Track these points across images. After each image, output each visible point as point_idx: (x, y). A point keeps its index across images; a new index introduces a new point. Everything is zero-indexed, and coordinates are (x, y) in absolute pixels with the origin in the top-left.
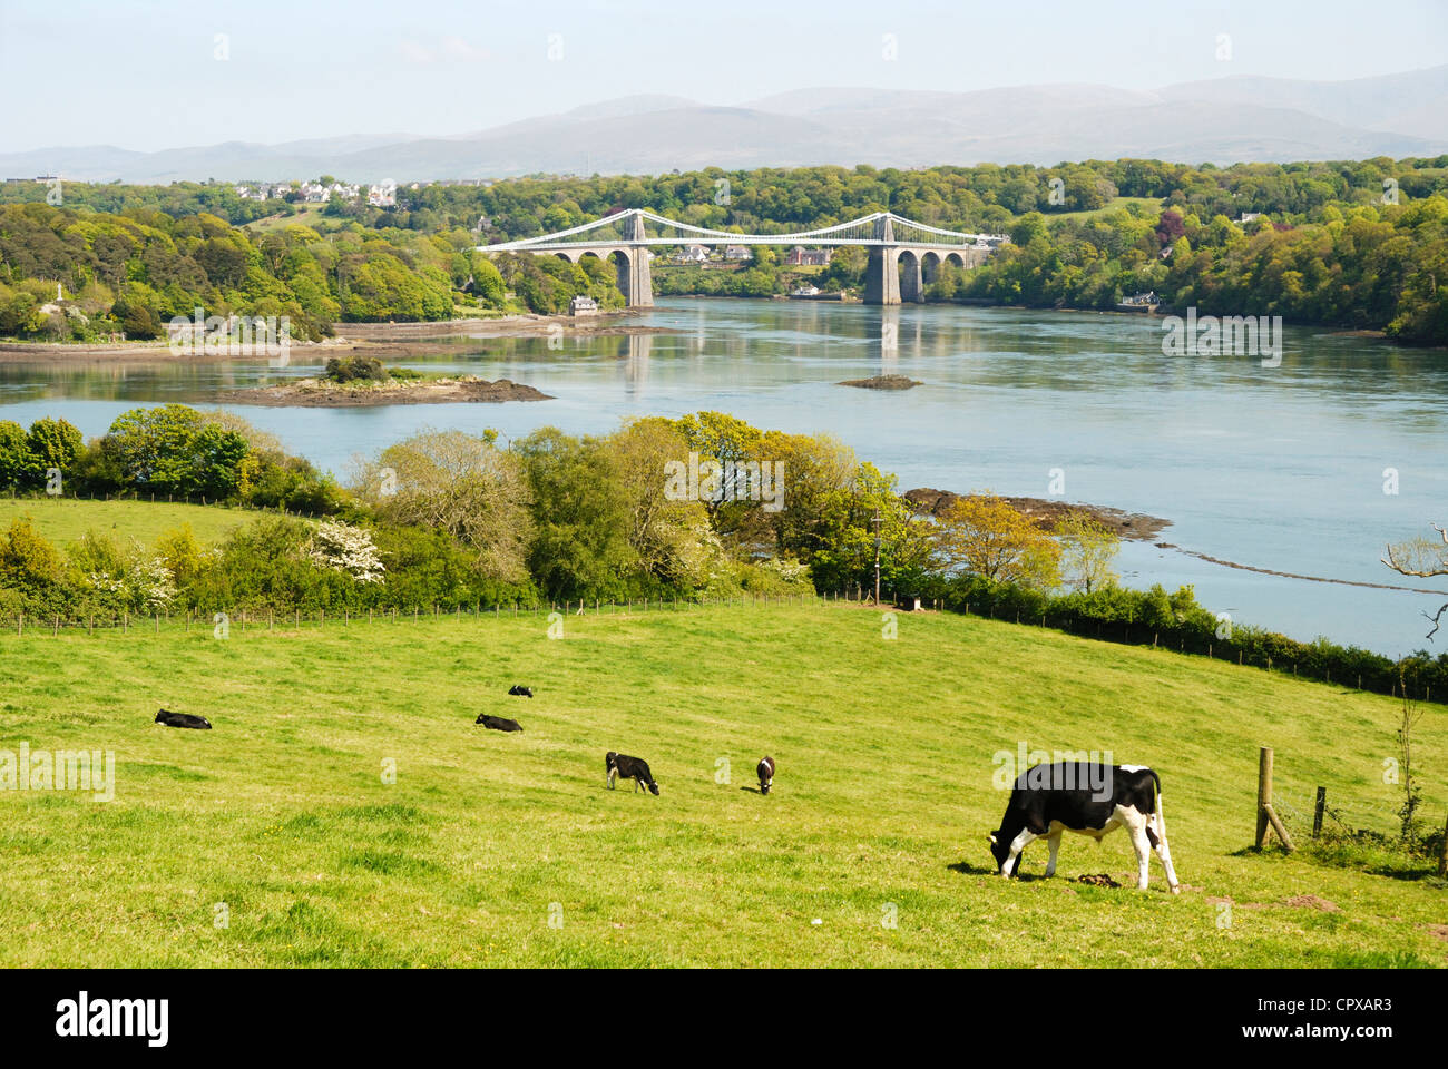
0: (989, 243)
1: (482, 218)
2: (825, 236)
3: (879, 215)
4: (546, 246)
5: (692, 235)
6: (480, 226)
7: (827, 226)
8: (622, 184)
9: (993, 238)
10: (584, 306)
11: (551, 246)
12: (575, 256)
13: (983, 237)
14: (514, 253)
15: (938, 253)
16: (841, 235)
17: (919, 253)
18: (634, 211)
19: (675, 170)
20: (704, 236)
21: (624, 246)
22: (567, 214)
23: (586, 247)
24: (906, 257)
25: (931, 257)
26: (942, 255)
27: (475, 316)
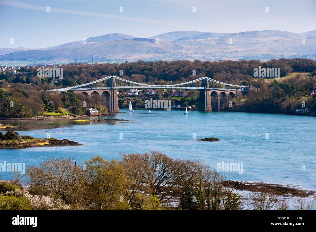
0: (245, 89)
1: (54, 79)
2: (183, 86)
3: (204, 78)
4: (79, 89)
5: (133, 85)
6: (53, 82)
7: (184, 82)
8: (107, 66)
9: (246, 87)
10: (93, 112)
11: (80, 89)
12: (89, 93)
13: (242, 86)
14: (67, 92)
15: (226, 92)
16: (189, 85)
17: (219, 92)
18: (112, 76)
19: (126, 61)
20: (137, 85)
21: (108, 89)
22: (86, 78)
23: (94, 90)
24: (213, 94)
25: (223, 94)
26: (227, 93)
27: (52, 116)
